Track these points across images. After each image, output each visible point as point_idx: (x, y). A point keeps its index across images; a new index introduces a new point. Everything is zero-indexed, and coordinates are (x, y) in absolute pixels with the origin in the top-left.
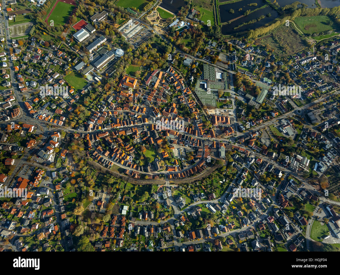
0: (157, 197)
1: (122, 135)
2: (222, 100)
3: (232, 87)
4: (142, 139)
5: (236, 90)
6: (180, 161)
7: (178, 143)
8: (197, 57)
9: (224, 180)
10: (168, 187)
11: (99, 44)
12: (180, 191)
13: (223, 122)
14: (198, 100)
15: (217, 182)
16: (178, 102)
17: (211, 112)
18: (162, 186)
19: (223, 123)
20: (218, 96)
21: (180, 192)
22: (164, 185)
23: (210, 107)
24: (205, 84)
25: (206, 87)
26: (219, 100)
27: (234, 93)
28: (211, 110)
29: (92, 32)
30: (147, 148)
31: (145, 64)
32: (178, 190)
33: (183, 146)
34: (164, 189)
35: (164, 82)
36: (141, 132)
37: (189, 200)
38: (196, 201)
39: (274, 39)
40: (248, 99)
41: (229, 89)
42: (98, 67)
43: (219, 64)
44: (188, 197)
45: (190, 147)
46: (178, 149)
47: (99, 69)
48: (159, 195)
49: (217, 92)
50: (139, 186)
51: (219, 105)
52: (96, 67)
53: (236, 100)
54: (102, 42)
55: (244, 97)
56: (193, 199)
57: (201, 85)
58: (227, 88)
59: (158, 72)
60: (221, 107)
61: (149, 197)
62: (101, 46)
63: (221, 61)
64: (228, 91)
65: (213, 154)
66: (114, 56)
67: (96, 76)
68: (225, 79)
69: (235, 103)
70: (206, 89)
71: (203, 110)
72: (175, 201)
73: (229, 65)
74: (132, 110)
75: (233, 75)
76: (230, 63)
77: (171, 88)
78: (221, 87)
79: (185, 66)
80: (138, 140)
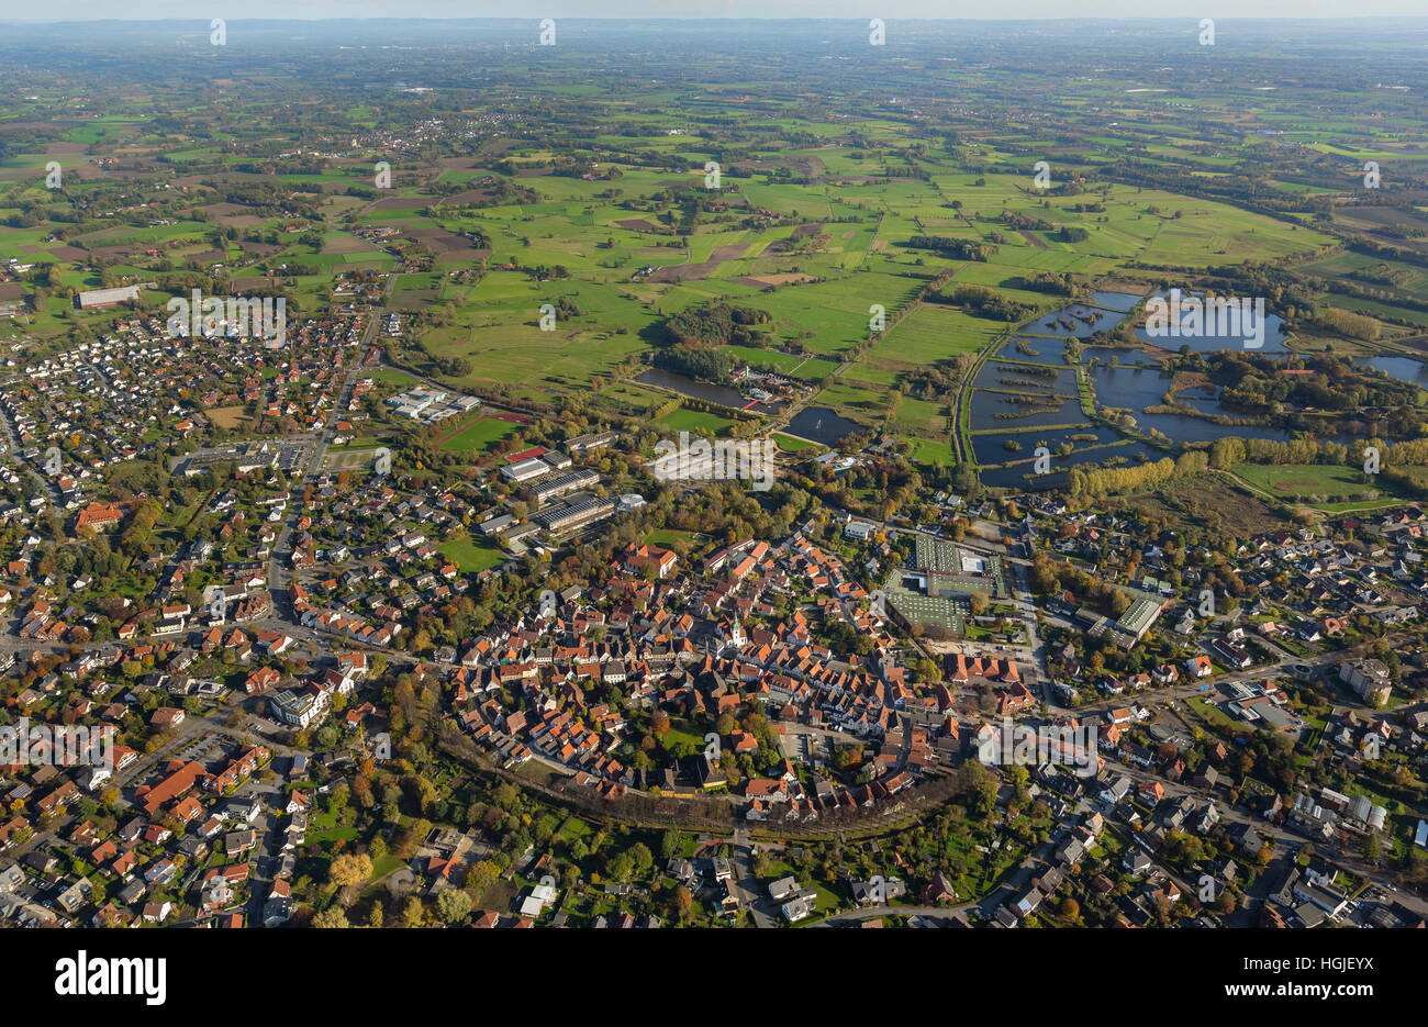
0: (689, 872)
1: (587, 679)
2: (985, 622)
3: (1025, 594)
4: (664, 694)
5: (1040, 601)
6: (807, 769)
7: (804, 720)
8: (896, 524)
9: (996, 844)
10: (741, 848)
11: (572, 486)
12: (791, 863)
13: (989, 671)
14: (893, 614)
15: (966, 852)
16: (817, 614)
17: (944, 647)
18: (716, 840)
19: (994, 678)
20: (970, 608)
21: (787, 867)
22: (726, 840)
23: (938, 634)
24: (922, 579)
25: (923, 585)
26: (976, 621)
27: (1033, 607)
28: (943, 644)
29: (560, 466)
30: (675, 725)
31: (711, 528)
32: (785, 861)
33: (823, 728)
34: (725, 851)
35: (770, 565)
36: (660, 678)
37: (833, 899)
38: (861, 904)
39: (1165, 502)
40: (1086, 624)
41: (1013, 597)
42: (554, 526)
43: (974, 542)
44: (827, 885)
45: (853, 732)
46: (800, 736)
47: (556, 531)
48: (697, 867)
49: (966, 601)
50: (619, 825)
51: (973, 632)
52: (545, 526)
53: (1040, 624)
54: (583, 482)
55: (1072, 618)
56: (852, 896)
57: (908, 583)
58: (1001, 592)
59: (751, 543)
60: (985, 639)
61: (652, 869)
62: (579, 490)
63: (979, 537)
64: (1010, 602)
65: (947, 758)
66: (615, 509)
67: (539, 546)
68: (997, 571)
69: (1038, 631)
70: (924, 592)
71: (911, 642)
72: (767, 895)
73: (1009, 546)
74: (643, 622)
75: (1028, 568)
76: (1014, 542)
77: (795, 582)
78: (982, 589)
79: (849, 540)
80: (646, 702)
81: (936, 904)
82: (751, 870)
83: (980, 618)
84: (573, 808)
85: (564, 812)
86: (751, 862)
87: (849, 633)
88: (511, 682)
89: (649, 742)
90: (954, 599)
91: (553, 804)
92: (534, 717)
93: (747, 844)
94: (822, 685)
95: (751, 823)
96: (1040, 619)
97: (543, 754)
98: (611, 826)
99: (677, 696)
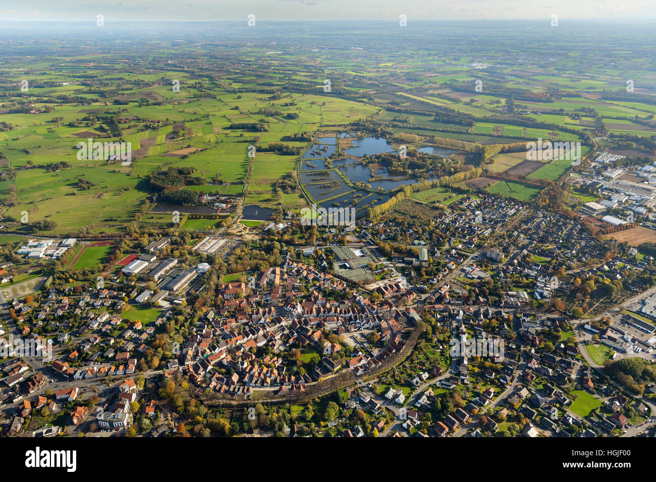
0: (354, 404)
1: (251, 348)
2: (378, 273)
3: (382, 259)
4: (287, 342)
5: (390, 259)
6: (363, 348)
7: (348, 331)
8: (319, 245)
9: (441, 347)
10: (364, 387)
11: (167, 268)
12: (386, 384)
13: (394, 289)
14: (346, 280)
15: (434, 354)
16: (319, 289)
17: (373, 286)
18: (353, 388)
19: (396, 292)
20: (371, 269)
21: (386, 386)
22: (356, 387)
23: (367, 282)
24: (346, 264)
25: (348, 266)
27: (389, 263)
28: (371, 285)
29: (152, 260)
30: (302, 352)
31: (249, 268)
32: (382, 384)
33: (356, 331)
34: (360, 391)
35: (286, 276)
36: (281, 336)
37: (408, 390)
38: (418, 386)
39: (400, 213)
40: (411, 262)
41: (380, 260)
42: (175, 288)
43: (351, 244)
44: (402, 385)
45: (368, 328)
46: (351, 337)
47: (177, 290)
48: (356, 401)
49: (367, 267)
50: (314, 399)
51: (378, 277)
52: (171, 290)
53: (396, 268)
54: (171, 265)
55: (403, 262)
56: (414, 386)
57: (341, 267)
58: (376, 260)
59: (272, 269)
60: (383, 278)
61: (339, 410)
62: (171, 269)
63: (352, 242)
64: (380, 263)
65: (405, 325)
66: (197, 272)
67: (174, 300)
68: (369, 253)
69: (396, 270)
70: (350, 268)
71: (359, 288)
72: (387, 399)
73: (364, 243)
74: (254, 316)
75: (376, 248)
76: (364, 240)
77: (301, 279)
78: (369, 260)
79: (308, 256)
80: (282, 348)
81: (440, 375)
82: (374, 393)
83: (376, 272)
84: (290, 402)
85: (287, 405)
86: (372, 390)
87: (338, 292)
88: (216, 363)
89: (299, 363)
90: (363, 267)
91: (280, 404)
92: (242, 374)
93: (364, 384)
94: (344, 315)
95: (360, 376)
96: (394, 266)
97: (256, 387)
98: (311, 401)
99: (294, 340)
